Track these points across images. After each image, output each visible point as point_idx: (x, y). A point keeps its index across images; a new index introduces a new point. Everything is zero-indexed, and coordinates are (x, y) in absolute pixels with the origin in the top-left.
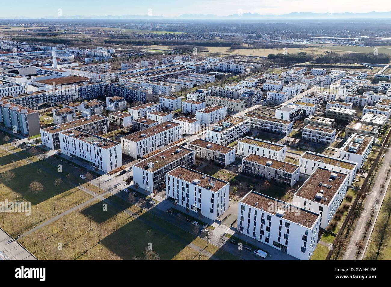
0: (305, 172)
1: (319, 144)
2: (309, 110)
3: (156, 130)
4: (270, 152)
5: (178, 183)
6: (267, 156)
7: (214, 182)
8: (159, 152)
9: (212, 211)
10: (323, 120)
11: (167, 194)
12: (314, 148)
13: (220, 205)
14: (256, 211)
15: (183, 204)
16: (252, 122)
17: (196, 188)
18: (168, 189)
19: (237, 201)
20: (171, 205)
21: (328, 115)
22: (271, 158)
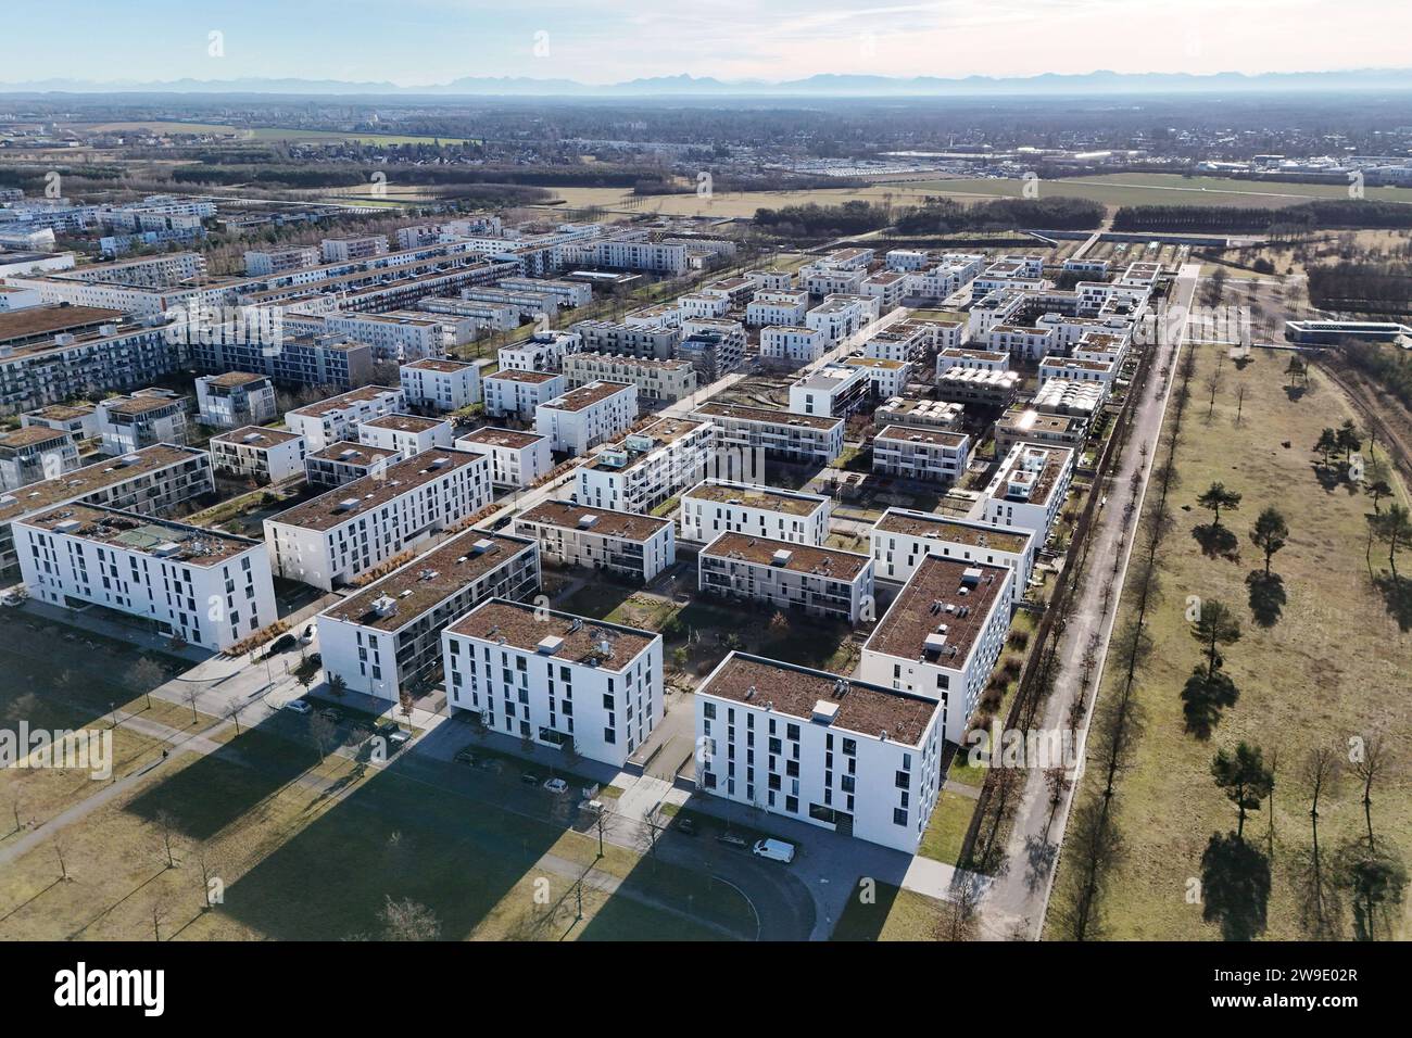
0: (891, 572)
1: (923, 485)
2: (888, 379)
3: (395, 483)
4: (781, 521)
5: (488, 658)
6: (774, 534)
7: (612, 639)
8: (413, 557)
9: (610, 736)
10: (931, 409)
11: (451, 701)
12: (912, 496)
13: (635, 713)
14: (751, 717)
15: (509, 727)
16: (722, 429)
17: (550, 666)
18: (455, 682)
19: (691, 690)
20: (467, 736)
21: (944, 393)
22: (787, 540)
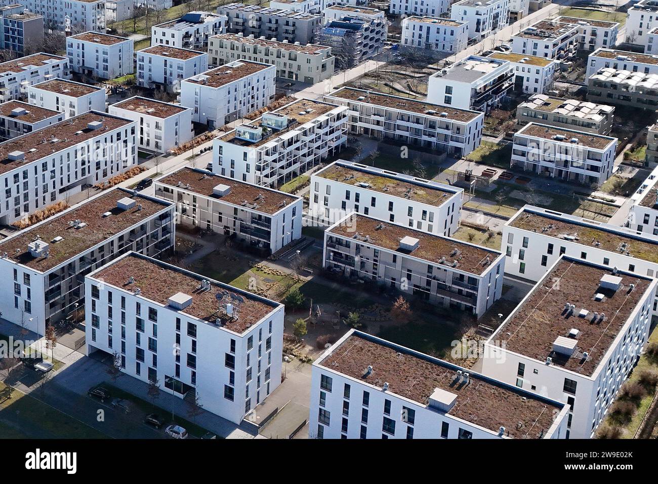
0: (522, 270)
1: (563, 185)
2: (533, 76)
3: (55, 140)
4: (410, 209)
5: (123, 306)
6: (401, 221)
7: (237, 302)
8: (66, 208)
9: (229, 393)
10: (578, 109)
11: (89, 341)
12: (549, 195)
13: (255, 374)
14: (366, 395)
15: (138, 372)
16: (357, 114)
17: (178, 320)
18: (93, 324)
19: (309, 361)
20: (100, 374)
21: (593, 94)
22: (415, 227)
